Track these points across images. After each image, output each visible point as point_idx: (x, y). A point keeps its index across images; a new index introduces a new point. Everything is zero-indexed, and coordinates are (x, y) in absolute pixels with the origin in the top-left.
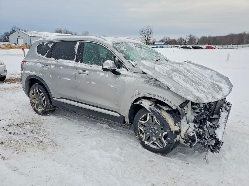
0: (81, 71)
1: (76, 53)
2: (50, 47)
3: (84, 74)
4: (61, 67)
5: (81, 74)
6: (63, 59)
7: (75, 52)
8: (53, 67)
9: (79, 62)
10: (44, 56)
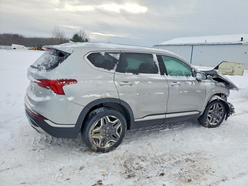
0: (172, 83)
1: (158, 66)
2: (118, 59)
3: (176, 85)
4: (150, 82)
5: (174, 86)
6: (144, 73)
7: (156, 65)
8: (137, 83)
9: (165, 75)
10: (113, 71)
